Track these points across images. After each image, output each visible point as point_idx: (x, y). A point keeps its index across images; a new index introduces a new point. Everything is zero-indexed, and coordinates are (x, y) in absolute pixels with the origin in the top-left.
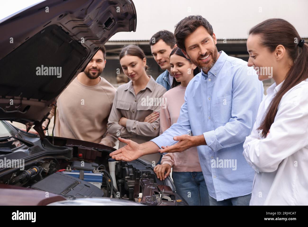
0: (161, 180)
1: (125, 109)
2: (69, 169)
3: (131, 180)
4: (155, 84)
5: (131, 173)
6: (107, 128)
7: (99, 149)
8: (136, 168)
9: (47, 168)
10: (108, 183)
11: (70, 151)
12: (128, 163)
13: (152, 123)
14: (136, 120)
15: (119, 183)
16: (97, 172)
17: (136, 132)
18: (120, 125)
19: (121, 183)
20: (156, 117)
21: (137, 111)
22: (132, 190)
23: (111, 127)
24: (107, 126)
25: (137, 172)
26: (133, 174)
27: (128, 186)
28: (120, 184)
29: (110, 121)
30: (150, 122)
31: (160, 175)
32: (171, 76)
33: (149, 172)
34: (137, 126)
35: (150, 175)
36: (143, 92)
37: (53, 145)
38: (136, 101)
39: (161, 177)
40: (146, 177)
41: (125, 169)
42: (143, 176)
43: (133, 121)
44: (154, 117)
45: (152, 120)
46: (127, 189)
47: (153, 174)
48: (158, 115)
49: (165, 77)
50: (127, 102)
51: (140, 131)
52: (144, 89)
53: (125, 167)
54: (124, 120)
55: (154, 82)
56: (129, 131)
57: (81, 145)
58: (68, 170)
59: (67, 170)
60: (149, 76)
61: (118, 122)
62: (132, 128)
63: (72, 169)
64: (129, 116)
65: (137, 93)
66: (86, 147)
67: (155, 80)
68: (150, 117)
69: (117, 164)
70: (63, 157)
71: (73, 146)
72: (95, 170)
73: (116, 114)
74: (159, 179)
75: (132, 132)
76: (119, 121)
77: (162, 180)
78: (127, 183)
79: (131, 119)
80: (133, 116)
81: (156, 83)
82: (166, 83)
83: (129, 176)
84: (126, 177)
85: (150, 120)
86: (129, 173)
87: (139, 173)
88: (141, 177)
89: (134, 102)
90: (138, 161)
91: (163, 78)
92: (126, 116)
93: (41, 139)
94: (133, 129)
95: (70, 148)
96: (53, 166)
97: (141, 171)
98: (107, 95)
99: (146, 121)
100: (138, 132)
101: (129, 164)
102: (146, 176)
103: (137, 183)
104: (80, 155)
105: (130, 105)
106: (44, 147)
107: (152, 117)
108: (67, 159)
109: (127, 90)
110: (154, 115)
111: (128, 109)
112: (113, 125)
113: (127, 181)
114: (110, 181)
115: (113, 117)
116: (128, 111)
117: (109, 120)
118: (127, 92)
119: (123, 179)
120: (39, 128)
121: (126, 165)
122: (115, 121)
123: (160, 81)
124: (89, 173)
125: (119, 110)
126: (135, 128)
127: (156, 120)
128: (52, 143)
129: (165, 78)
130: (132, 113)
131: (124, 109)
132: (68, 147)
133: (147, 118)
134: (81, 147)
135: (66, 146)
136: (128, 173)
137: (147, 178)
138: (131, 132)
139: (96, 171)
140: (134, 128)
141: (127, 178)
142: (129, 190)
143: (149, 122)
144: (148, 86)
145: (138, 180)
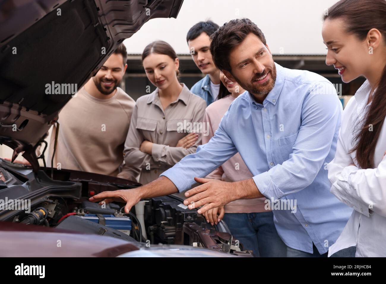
0: (212, 224)
1: (149, 130)
2: (81, 212)
3: (170, 225)
4: (190, 95)
5: (169, 217)
6: (124, 156)
7: (118, 184)
8: (176, 209)
9: (51, 211)
10: (135, 231)
11: (78, 187)
12: (163, 203)
13: (189, 148)
14: (165, 145)
15: (151, 231)
16: (120, 216)
17: (166, 161)
18: (142, 151)
19: (153, 230)
20: (194, 139)
21: (166, 132)
22: (172, 239)
23: (129, 155)
24: (124, 153)
25: (179, 215)
26: (172, 217)
27: (166, 235)
28: (152, 233)
29: (127, 147)
30: (186, 147)
31: (211, 217)
32: (214, 83)
33: (195, 214)
34: (169, 152)
35: (196, 219)
36: (175, 105)
37: (52, 179)
38: (164, 118)
39: (212, 221)
40: (192, 221)
41: (160, 211)
42: (188, 220)
43: (161, 146)
44: (192, 140)
45: (188, 144)
46: (165, 238)
47: (200, 217)
48: (197, 137)
49: (205, 85)
50: (151, 120)
51: (172, 160)
52: (176, 101)
53: (160, 208)
54: (148, 145)
55: (188, 92)
56: (156, 160)
57: (91, 180)
58: (80, 214)
59: (78, 214)
60: (181, 84)
61: (138, 147)
62: (161, 155)
63: (85, 212)
64: (154, 139)
65: (165, 107)
66: (98, 182)
67: (190, 89)
68: (186, 140)
69: (146, 203)
70: (70, 196)
71: (80, 180)
72: (116, 213)
73: (136, 136)
74: (210, 223)
75: (162, 162)
76: (140, 146)
77: (214, 225)
78: (164, 230)
79: (158, 143)
80: (161, 138)
81: (191, 93)
82: (207, 94)
83: (166, 221)
84: (162, 222)
85: (186, 143)
86: (166, 216)
87: (181, 216)
88: (185, 222)
89: (162, 120)
90: (176, 200)
91: (202, 86)
92: (150, 140)
93: (33, 171)
94: (162, 157)
95: (77, 183)
96: (58, 207)
97: (183, 213)
98: (126, 112)
99: (180, 146)
100: (170, 161)
101: (165, 204)
102: (192, 219)
103: (178, 230)
104: (92, 193)
105: (156, 124)
106: (40, 183)
107: (188, 140)
108: (76, 199)
109: (151, 103)
110: (192, 137)
111: (154, 130)
112: (132, 152)
113: (163, 228)
114: (138, 229)
115: (131, 140)
116: (152, 131)
117: (125, 145)
118: (151, 105)
119: (156, 225)
120: (32, 155)
121: (160, 205)
122: (135, 146)
123: (197, 91)
124: (110, 217)
125: (140, 131)
126: (165, 156)
127: (194, 143)
128: (51, 177)
129: (206, 87)
130: (160, 135)
131: (147, 129)
132: (75, 183)
133: (181, 142)
134: (91, 182)
135: (69, 181)
136: (164, 215)
137: (194, 223)
138: (160, 161)
139: (118, 214)
140: (163, 155)
141: (164, 223)
142: (167, 239)
143: (184, 147)
144: (181, 97)
145: (181, 226)
